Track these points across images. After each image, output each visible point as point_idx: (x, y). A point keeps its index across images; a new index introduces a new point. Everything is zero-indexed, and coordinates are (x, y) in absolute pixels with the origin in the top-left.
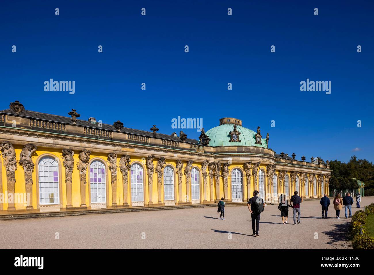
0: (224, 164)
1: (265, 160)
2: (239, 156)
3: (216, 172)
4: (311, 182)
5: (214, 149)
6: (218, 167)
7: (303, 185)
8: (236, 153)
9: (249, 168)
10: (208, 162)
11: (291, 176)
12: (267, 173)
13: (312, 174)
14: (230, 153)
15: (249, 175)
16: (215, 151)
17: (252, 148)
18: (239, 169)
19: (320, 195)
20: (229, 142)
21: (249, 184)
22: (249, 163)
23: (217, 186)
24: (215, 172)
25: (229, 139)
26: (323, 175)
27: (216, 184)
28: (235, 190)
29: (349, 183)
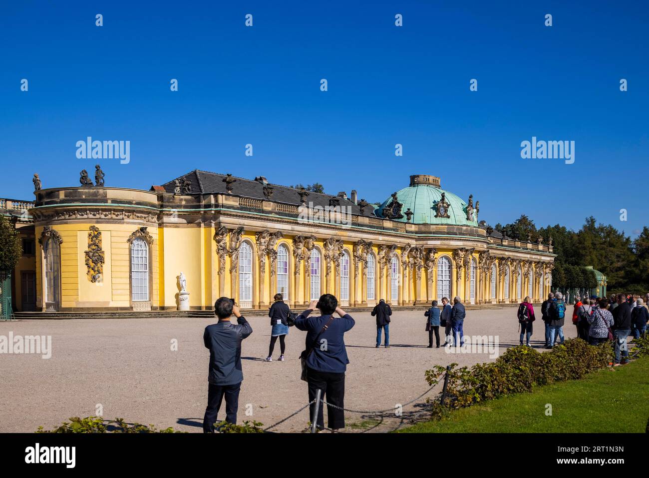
0: (429, 250)
1: (479, 244)
2: (450, 239)
3: (418, 260)
4: (526, 275)
5: (416, 227)
6: (421, 253)
7: (514, 280)
8: (445, 234)
9: (461, 256)
10: (410, 246)
11: (499, 264)
12: (480, 263)
13: (527, 261)
14: (437, 234)
15: (461, 266)
16: (417, 230)
17: (464, 228)
18: (447, 258)
19: (537, 299)
20: (435, 218)
21: (459, 279)
22: (462, 249)
23: (418, 281)
24: (416, 261)
25: (435, 214)
26: (543, 263)
27: (417, 277)
28: (441, 287)
29: (581, 278)
